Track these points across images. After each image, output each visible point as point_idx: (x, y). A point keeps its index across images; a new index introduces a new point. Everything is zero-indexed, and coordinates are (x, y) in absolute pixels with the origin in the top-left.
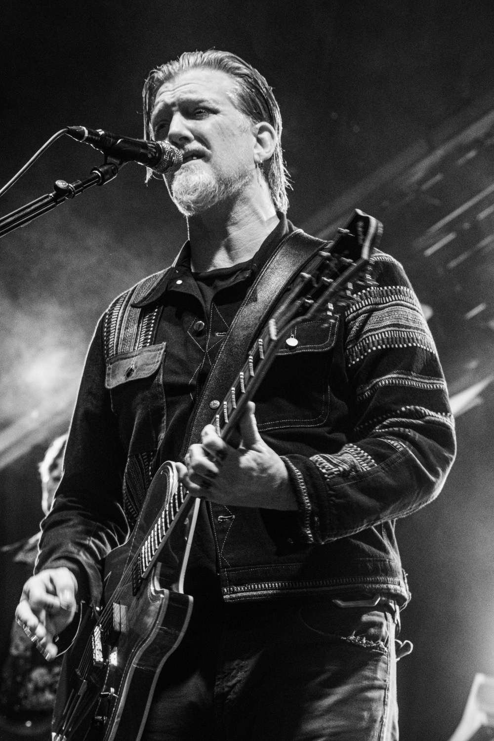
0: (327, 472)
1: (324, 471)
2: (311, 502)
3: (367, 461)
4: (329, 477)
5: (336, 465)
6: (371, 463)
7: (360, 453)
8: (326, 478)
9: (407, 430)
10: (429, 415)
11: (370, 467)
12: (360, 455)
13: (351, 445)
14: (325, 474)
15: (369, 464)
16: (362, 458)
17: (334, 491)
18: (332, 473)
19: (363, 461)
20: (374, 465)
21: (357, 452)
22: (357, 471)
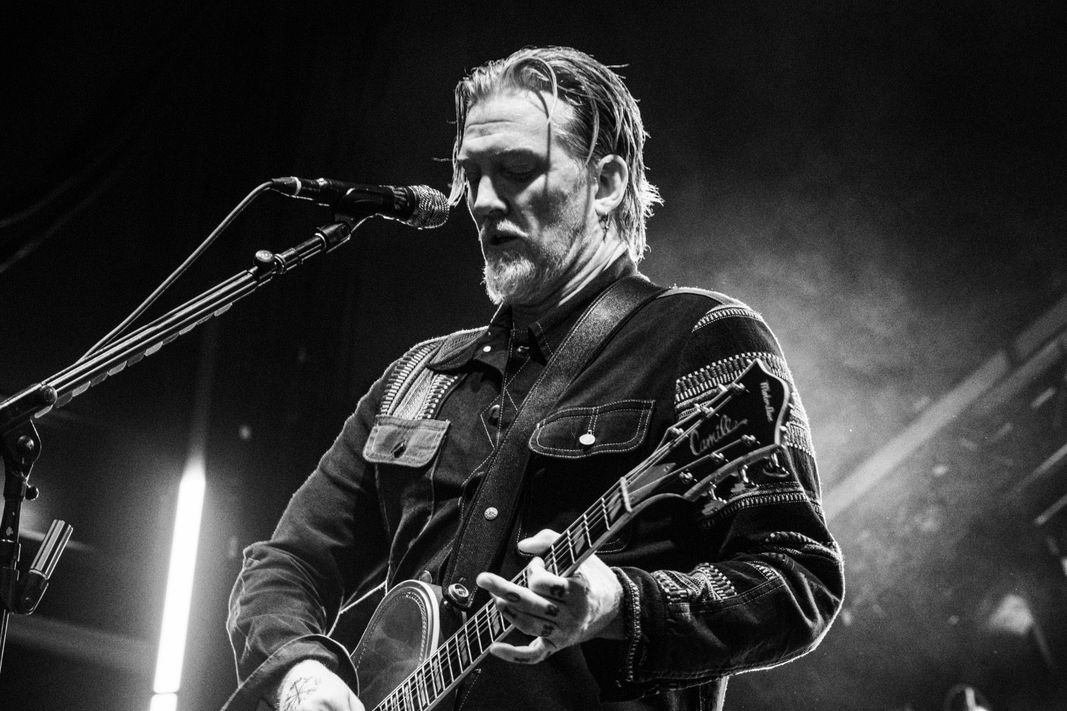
0: (671, 593)
1: (667, 590)
2: (643, 628)
3: (725, 586)
4: (673, 599)
5: (683, 586)
6: (729, 591)
7: (718, 576)
8: (669, 601)
9: (781, 556)
10: (807, 542)
11: (728, 595)
12: (716, 578)
13: (707, 564)
14: (668, 594)
15: (726, 592)
16: (719, 583)
17: (675, 619)
18: (678, 596)
19: (720, 586)
20: (732, 594)
21: (713, 574)
22: (709, 599)
